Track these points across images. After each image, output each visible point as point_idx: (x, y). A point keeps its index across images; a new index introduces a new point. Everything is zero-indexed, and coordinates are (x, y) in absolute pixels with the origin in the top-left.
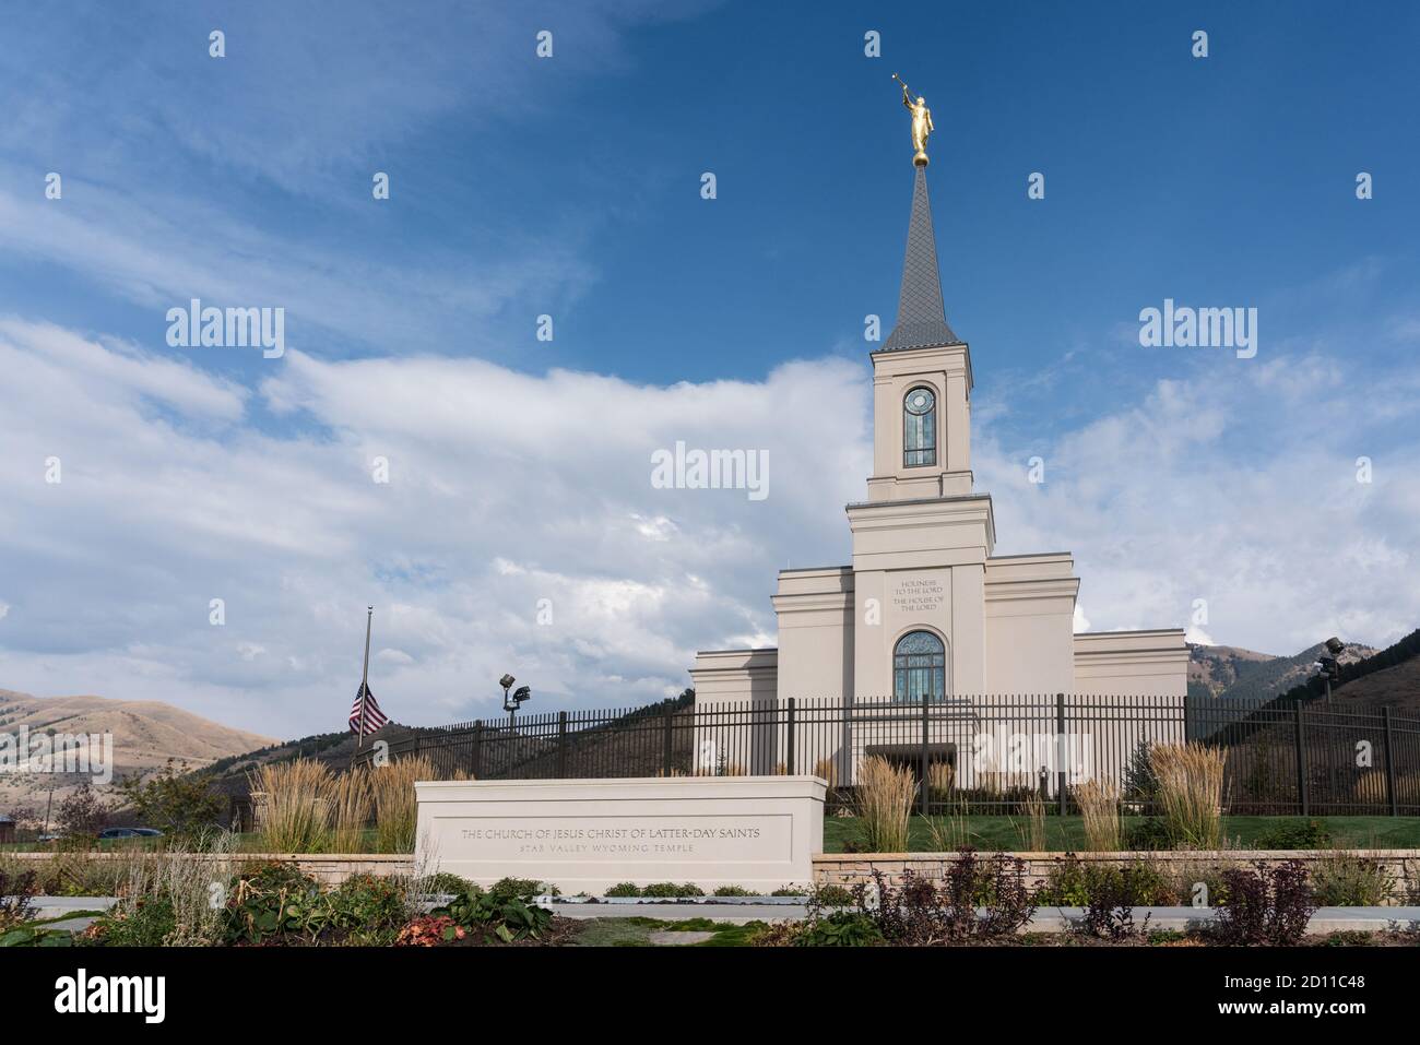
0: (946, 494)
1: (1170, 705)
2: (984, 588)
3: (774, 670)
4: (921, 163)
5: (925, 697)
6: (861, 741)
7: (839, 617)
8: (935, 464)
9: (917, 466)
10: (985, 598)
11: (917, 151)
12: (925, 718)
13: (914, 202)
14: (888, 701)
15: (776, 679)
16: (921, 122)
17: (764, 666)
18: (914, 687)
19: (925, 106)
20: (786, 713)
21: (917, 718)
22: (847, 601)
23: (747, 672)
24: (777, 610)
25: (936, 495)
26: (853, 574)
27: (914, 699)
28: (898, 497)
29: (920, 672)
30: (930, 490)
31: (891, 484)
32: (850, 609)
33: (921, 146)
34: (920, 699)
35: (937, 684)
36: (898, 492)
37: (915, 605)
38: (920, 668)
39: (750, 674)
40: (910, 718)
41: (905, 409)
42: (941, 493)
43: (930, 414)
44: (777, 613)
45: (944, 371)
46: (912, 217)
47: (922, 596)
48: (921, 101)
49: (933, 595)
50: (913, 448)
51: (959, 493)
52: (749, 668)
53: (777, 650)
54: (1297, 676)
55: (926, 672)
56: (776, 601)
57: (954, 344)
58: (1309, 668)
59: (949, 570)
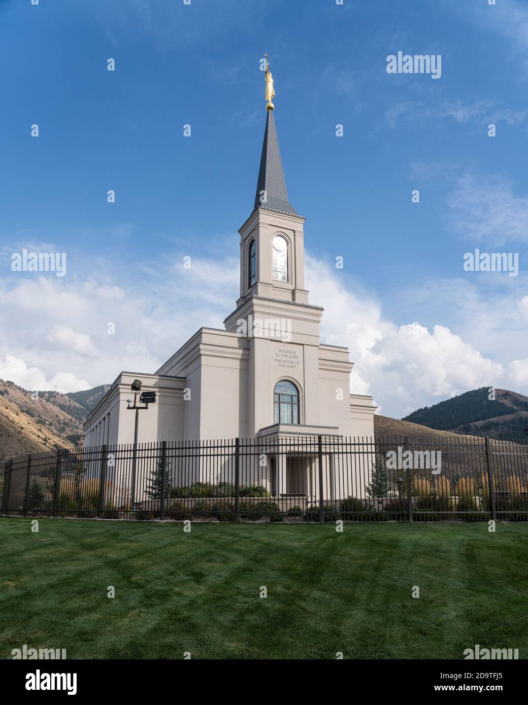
0: (296, 301)
2: (318, 361)
7: (237, 364)
10: (318, 367)
22: (246, 355)
25: (291, 300)
30: (288, 297)
32: (247, 361)
37: (285, 364)
47: (288, 359)
49: (294, 360)
51: (304, 302)
59: (302, 346)
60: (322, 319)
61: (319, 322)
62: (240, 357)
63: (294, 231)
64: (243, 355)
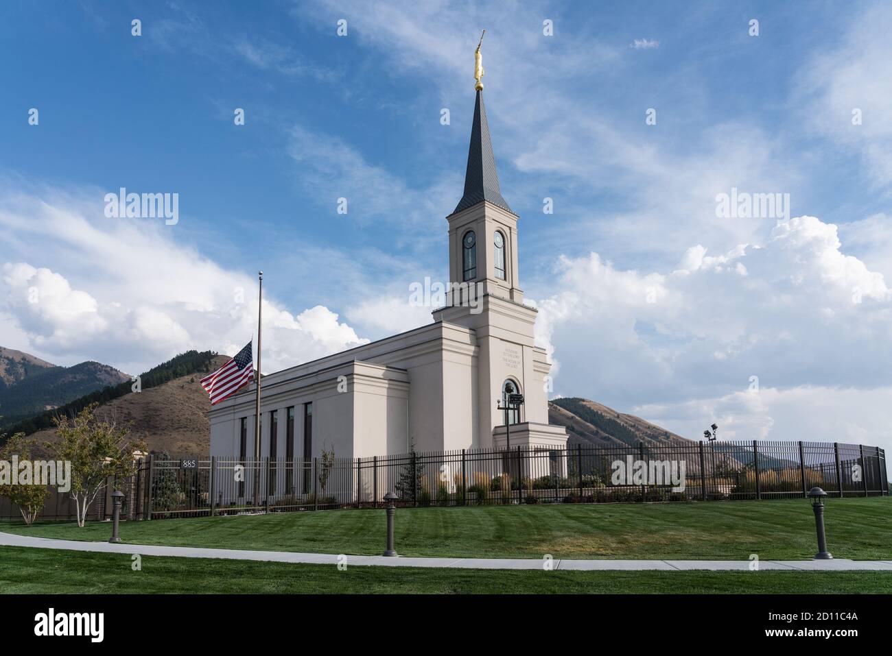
23: (386, 381)
54: (69, 381)
59: (521, 347)
60: (536, 321)
61: (533, 323)
62: (472, 354)
63: (510, 228)
64: (474, 352)
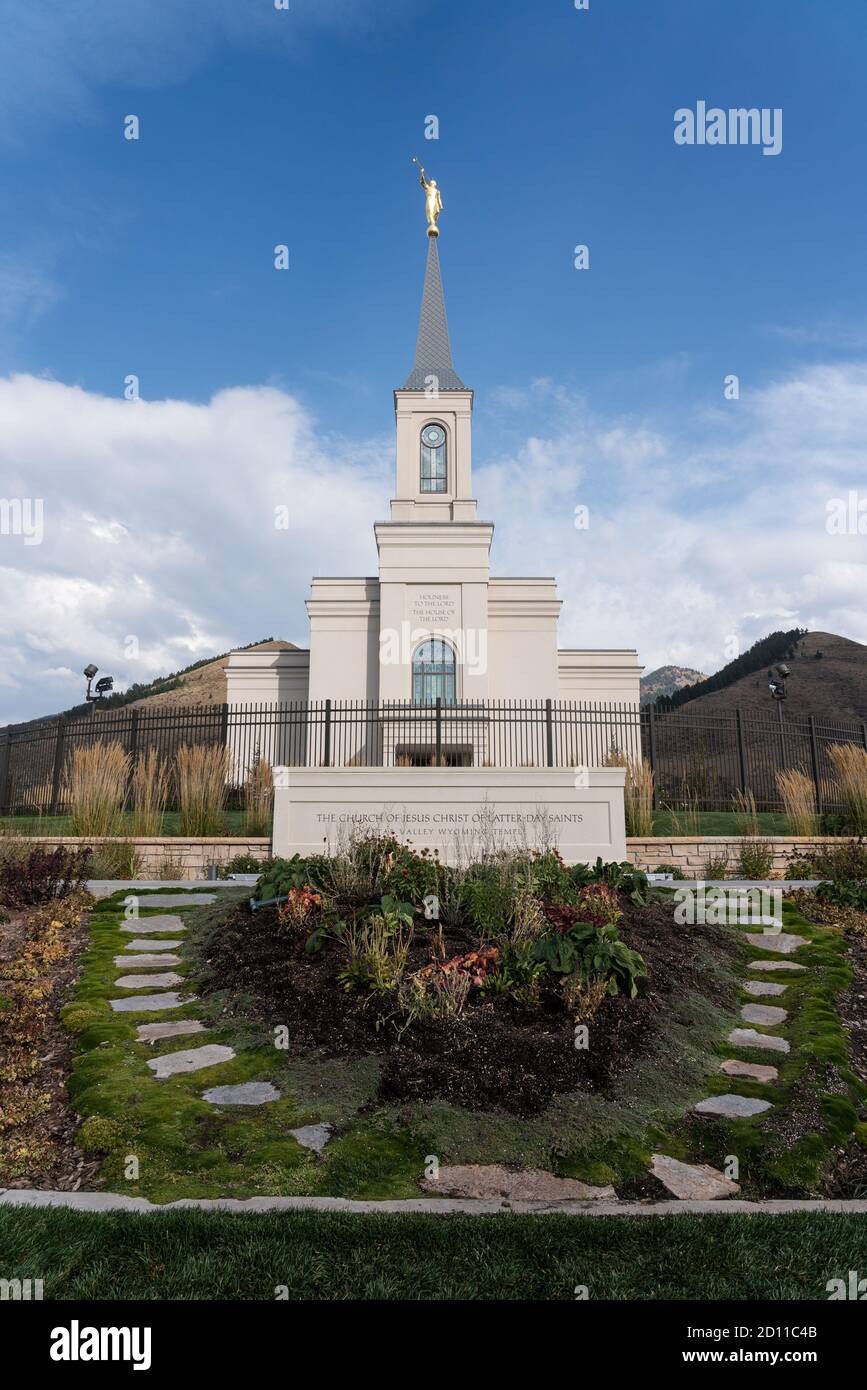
0: (455, 520)
1: (618, 710)
2: (488, 605)
3: (305, 670)
4: (432, 234)
5: (438, 700)
6: (391, 740)
7: (364, 623)
8: (446, 491)
9: (430, 492)
10: (488, 613)
11: (430, 224)
12: (438, 720)
13: (428, 266)
14: (408, 703)
15: (308, 679)
16: (433, 201)
17: (294, 665)
18: (429, 691)
19: (436, 187)
20: (324, 713)
21: (432, 720)
22: (371, 610)
23: (275, 670)
24: (310, 614)
25: (447, 519)
26: (379, 585)
27: (429, 703)
28: (416, 519)
29: (434, 677)
30: (442, 515)
31: (411, 507)
32: (375, 617)
33: (433, 221)
34: (434, 702)
35: (449, 688)
36: (416, 514)
37: (431, 616)
38: (434, 674)
39: (277, 673)
40: (426, 720)
41: (422, 442)
42: (452, 518)
43: (443, 447)
44: (310, 617)
45: (454, 413)
46: (426, 279)
47: (437, 608)
48: (434, 183)
49: (446, 608)
50: (428, 476)
51: (468, 519)
52: (278, 667)
53: (308, 651)
55: (440, 678)
56: (310, 605)
57: (462, 390)
58: (655, 688)
59: (459, 586)
62: (365, 614)
64: (367, 610)
